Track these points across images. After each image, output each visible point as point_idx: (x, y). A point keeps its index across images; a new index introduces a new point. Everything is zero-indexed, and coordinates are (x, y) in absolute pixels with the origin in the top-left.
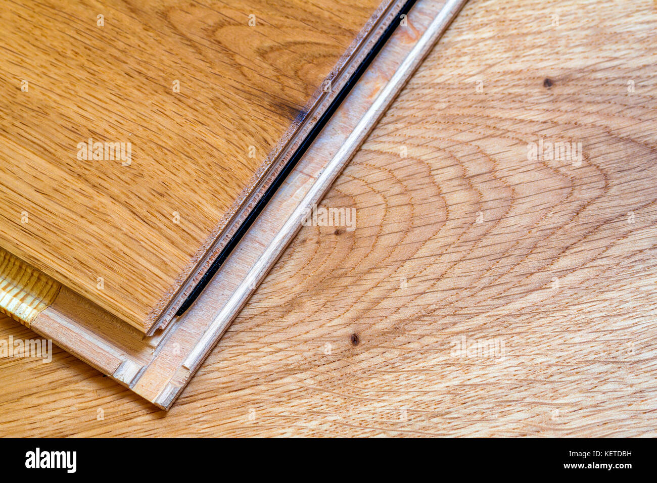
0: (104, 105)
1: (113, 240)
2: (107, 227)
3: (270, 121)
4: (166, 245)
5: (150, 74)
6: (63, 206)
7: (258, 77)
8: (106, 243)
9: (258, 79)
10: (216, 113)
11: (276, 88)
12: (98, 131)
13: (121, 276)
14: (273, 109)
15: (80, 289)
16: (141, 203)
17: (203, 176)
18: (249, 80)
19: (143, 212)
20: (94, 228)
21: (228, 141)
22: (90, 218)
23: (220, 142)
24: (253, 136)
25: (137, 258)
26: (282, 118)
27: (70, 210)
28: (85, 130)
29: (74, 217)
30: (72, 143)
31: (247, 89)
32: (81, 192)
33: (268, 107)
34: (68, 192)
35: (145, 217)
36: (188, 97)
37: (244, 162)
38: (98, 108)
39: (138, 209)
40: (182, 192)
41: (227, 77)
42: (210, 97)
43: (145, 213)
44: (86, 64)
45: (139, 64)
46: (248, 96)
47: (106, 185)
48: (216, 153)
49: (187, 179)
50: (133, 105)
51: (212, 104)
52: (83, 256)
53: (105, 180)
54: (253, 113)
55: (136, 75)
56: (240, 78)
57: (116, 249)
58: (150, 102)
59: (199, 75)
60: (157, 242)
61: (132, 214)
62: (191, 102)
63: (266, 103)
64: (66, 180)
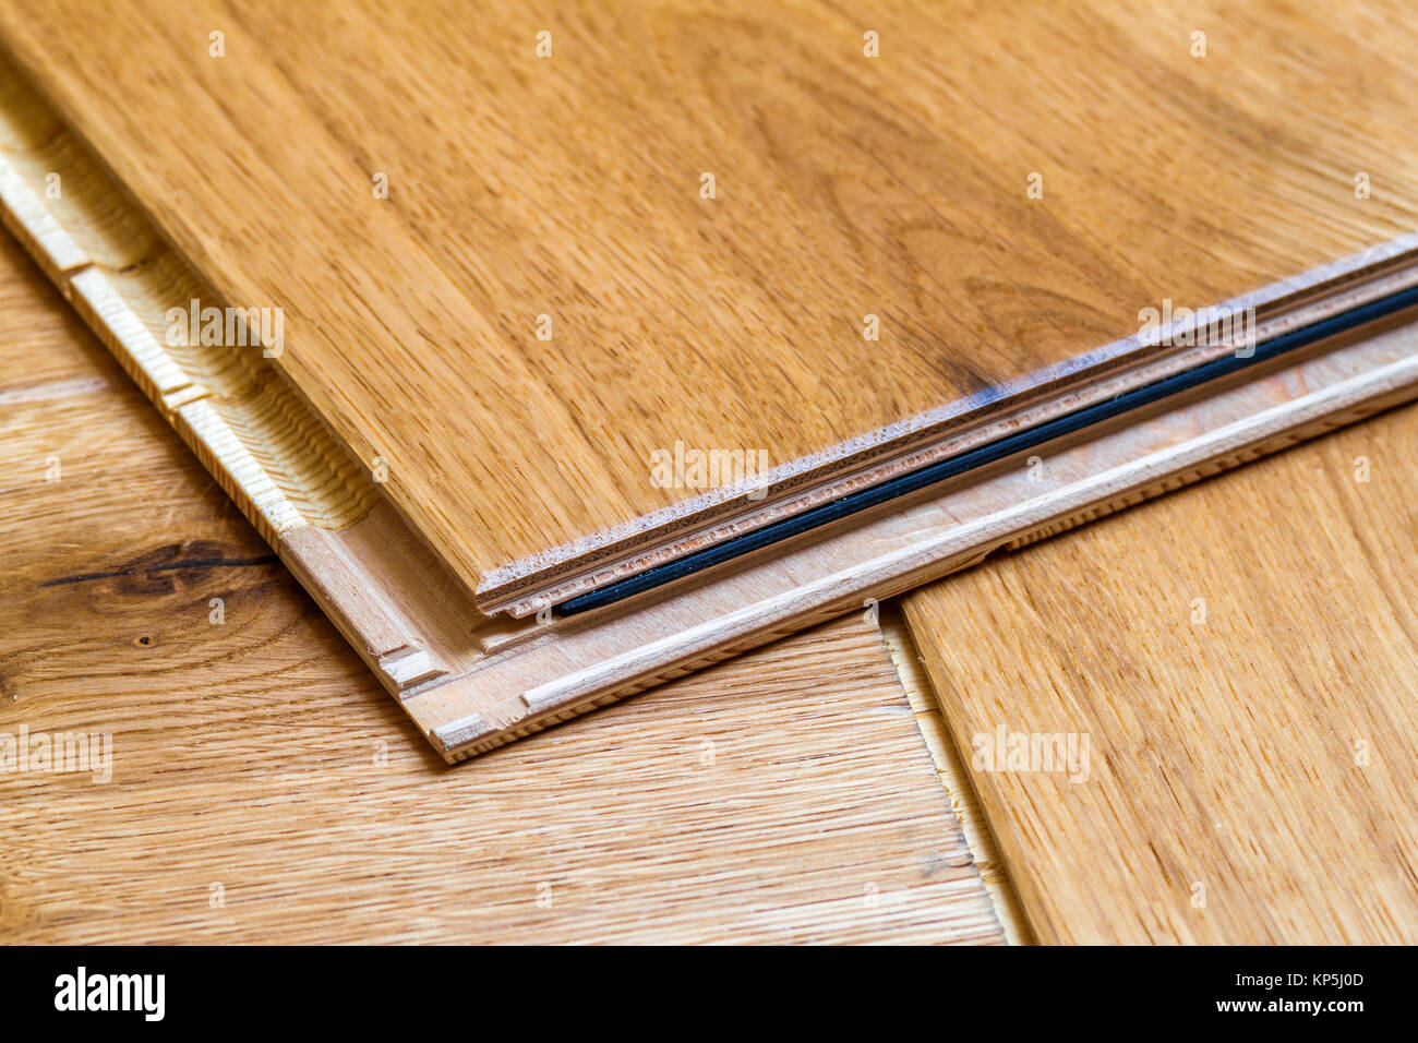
0: (628, 260)
1: (509, 444)
2: (510, 424)
3: (923, 381)
4: (603, 484)
5: (746, 248)
6: (451, 368)
7: (943, 314)
8: (495, 444)
9: (941, 317)
10: (829, 339)
11: (970, 341)
12: (592, 290)
13: (489, 498)
14: (941, 367)
16: (598, 411)
17: (740, 414)
18: (923, 314)
19: (594, 424)
20: (486, 415)
21: (824, 383)
22: (489, 400)
23: (808, 381)
24: (875, 391)
25: (537, 484)
26: (949, 385)
27: (462, 378)
28: (568, 281)
29: (462, 389)
31: (910, 324)
32: (500, 362)
33: (934, 362)
34: (477, 353)
35: (594, 433)
36: (791, 299)
37: (835, 421)
38: (615, 261)
39: (588, 419)
40: (684, 422)
41: (885, 297)
42: (835, 314)
43: (597, 428)
44: (637, 197)
45: (734, 228)
46: (907, 335)
47: (552, 365)
48: (788, 390)
49: (709, 407)
50: (683, 278)
51: (829, 324)
52: (438, 447)
53: (555, 359)
54: (898, 360)
55: (717, 241)
56: (909, 307)
57: (507, 458)
58: (718, 283)
59: (832, 278)
60: (590, 474)
61: (571, 421)
62: (793, 308)
63: (935, 354)
64: (485, 336)
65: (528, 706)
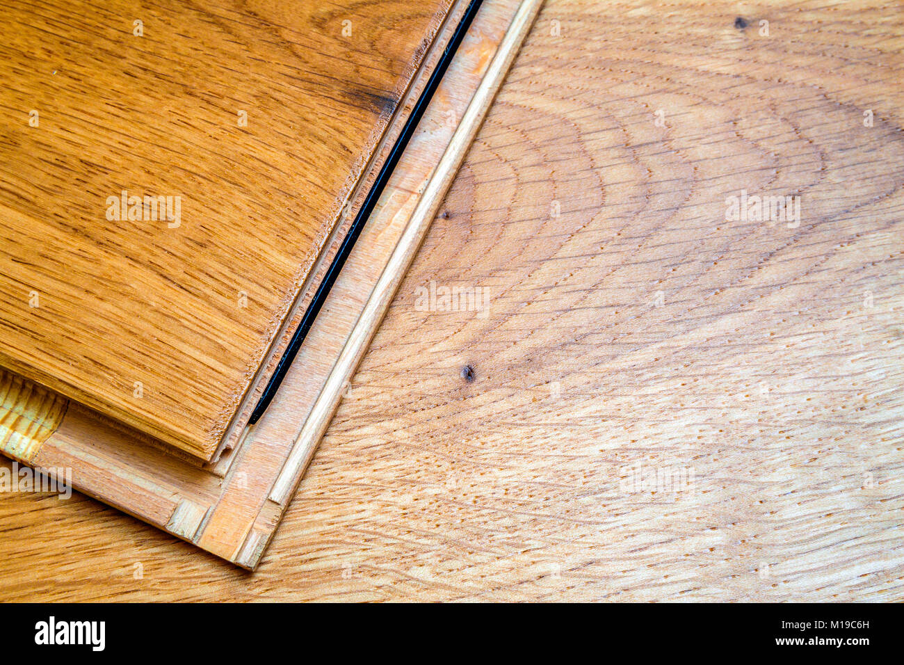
0: (99, 122)
1: (138, 323)
2: (126, 304)
3: (346, 119)
4: (219, 321)
5: (160, 69)
6: (57, 279)
7: (318, 57)
8: (129, 327)
9: (318, 59)
10: (266, 116)
11: (347, 69)
12: (94, 161)
13: (159, 375)
14: (347, 100)
15: (98, 404)
16: (173, 260)
17: (260, 210)
18: (306, 62)
19: (178, 273)
20: (107, 306)
21: (291, 155)
22: (99, 292)
23: (278, 157)
24: (325, 143)
25: (180, 346)
26: (363, 111)
27: (68, 283)
28: (74, 161)
29: (75, 293)
30: (58, 183)
31: (305, 76)
32: (82, 255)
33: (340, 98)
34: (62, 257)
35: (182, 280)
36: (221, 97)
37: (318, 182)
38: (90, 127)
39: (172, 271)
40: (232, 238)
41: (273, 62)
42: (253, 93)
43: (182, 276)
44: (67, 65)
45: (142, 57)
46: (309, 85)
47: (117, 239)
48: (274, 174)
49: (236, 217)
50: (142, 116)
51: (257, 103)
52: (97, 352)
53: (114, 232)
54: (320, 109)
55: (139, 73)
56: (294, 61)
57: (145, 335)
58: (166, 109)
59: (232, 64)
60: (206, 317)
61: (161, 278)
62: (225, 103)
63: (336, 91)
64: (57, 239)
65: (278, 504)
